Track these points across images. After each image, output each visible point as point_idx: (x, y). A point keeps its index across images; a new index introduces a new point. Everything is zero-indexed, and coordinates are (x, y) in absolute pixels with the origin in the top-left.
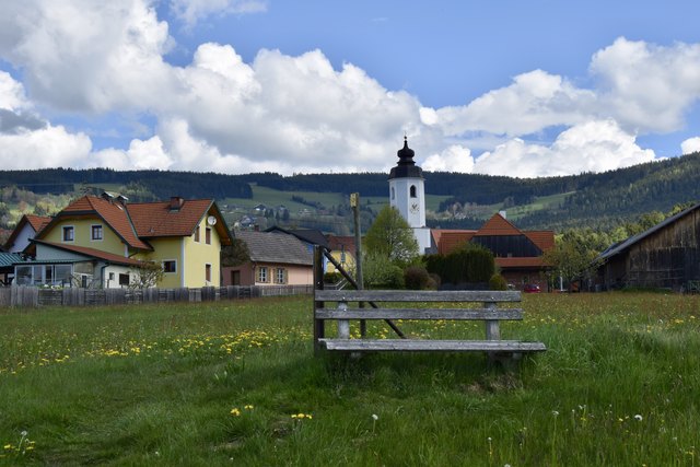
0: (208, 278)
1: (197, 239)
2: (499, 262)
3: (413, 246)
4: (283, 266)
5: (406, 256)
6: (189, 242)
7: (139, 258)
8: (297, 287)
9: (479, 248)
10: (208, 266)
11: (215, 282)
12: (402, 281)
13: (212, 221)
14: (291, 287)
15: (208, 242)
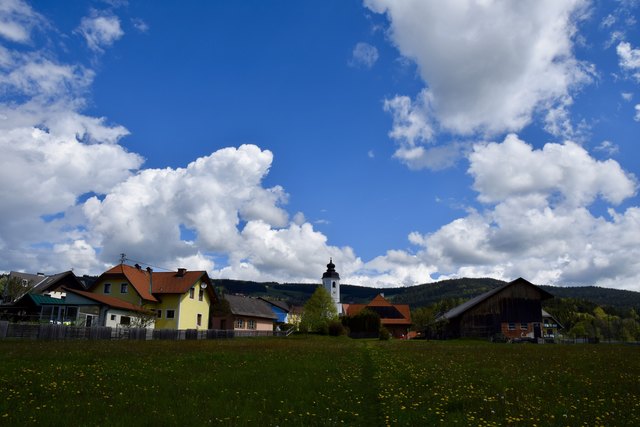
0: (199, 323)
1: (192, 297)
2: (384, 321)
3: (334, 310)
4: (253, 320)
5: (330, 316)
6: (187, 299)
7: (148, 308)
8: (261, 332)
9: (370, 313)
10: (199, 316)
11: (204, 326)
12: (327, 331)
13: (204, 286)
14: (258, 332)
15: (201, 300)
